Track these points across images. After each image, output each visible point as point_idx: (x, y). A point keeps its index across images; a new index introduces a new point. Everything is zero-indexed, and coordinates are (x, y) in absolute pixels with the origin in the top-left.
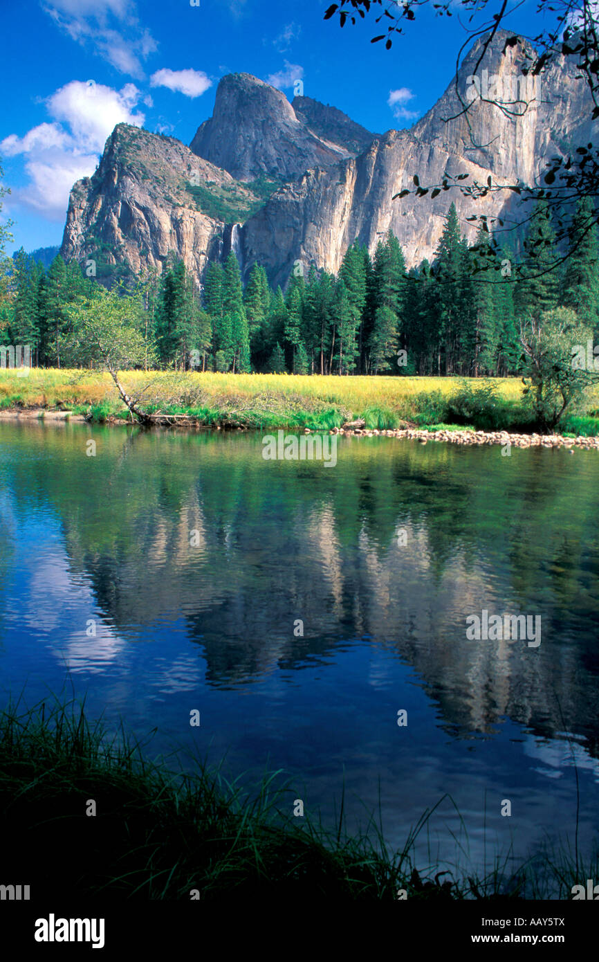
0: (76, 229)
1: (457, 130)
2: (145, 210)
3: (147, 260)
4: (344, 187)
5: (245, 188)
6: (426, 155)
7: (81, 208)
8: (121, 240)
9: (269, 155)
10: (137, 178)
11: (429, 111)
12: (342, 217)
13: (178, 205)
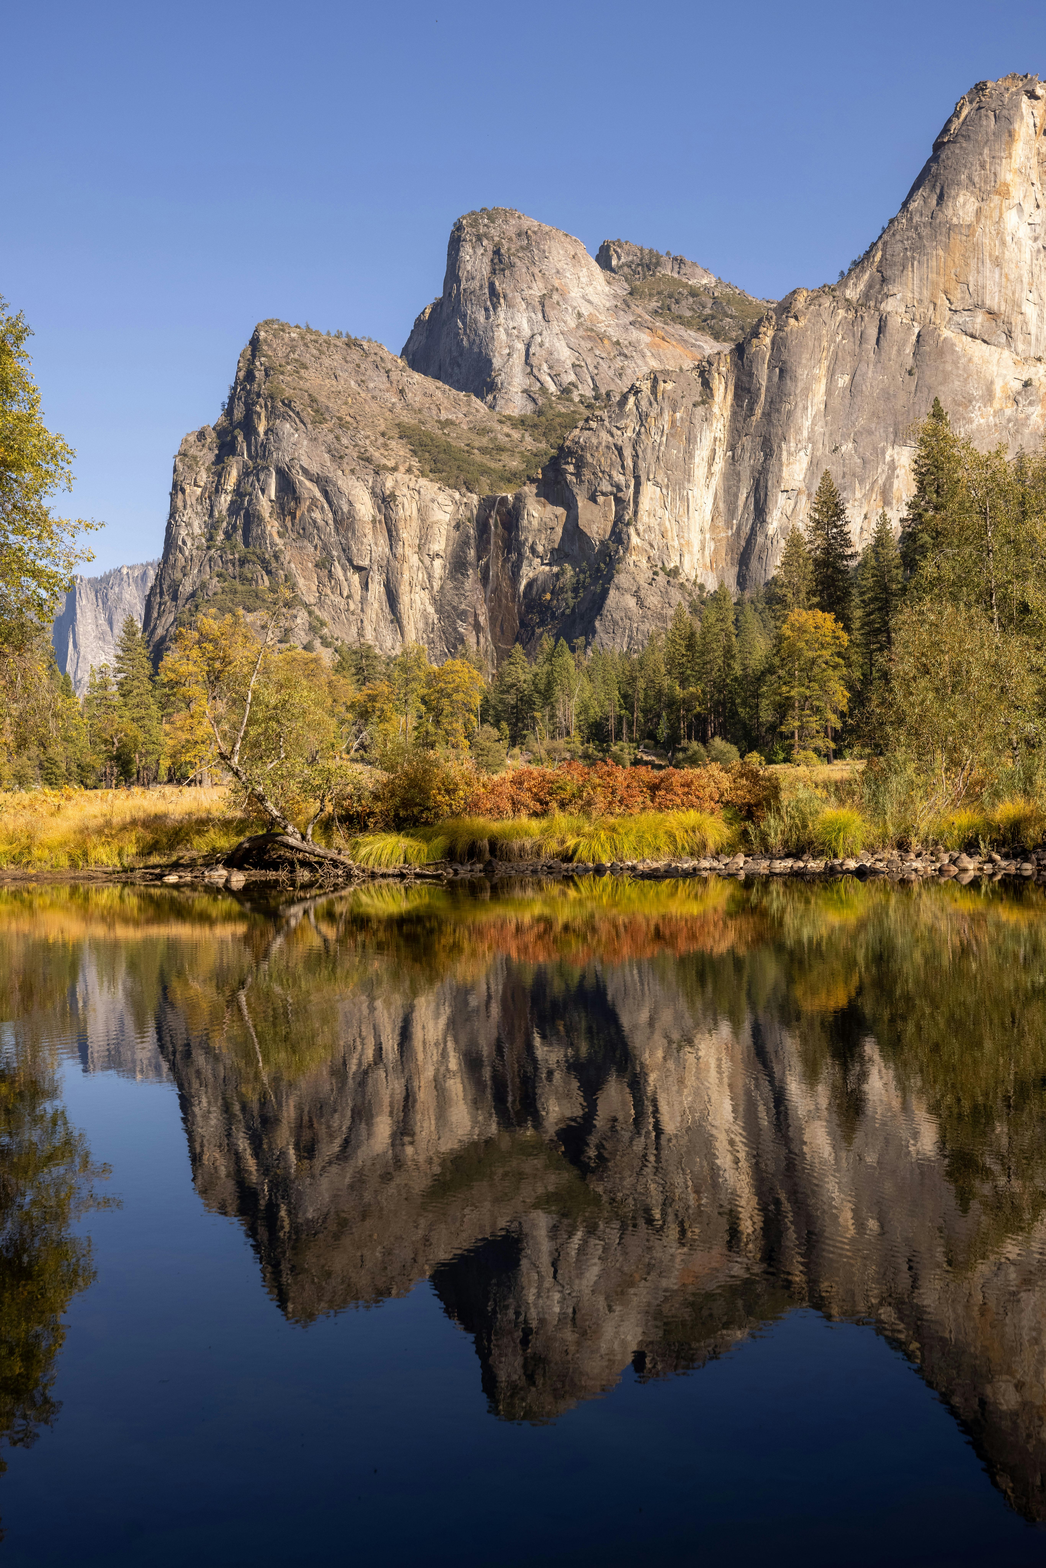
0: (188, 525)
1: (933, 276)
2: (322, 482)
3: (330, 575)
4: (710, 409)
5: (514, 426)
6: (873, 332)
7: (196, 485)
8: (277, 540)
9: (558, 360)
10: (302, 422)
11: (874, 244)
12: (710, 465)
13: (385, 467)
